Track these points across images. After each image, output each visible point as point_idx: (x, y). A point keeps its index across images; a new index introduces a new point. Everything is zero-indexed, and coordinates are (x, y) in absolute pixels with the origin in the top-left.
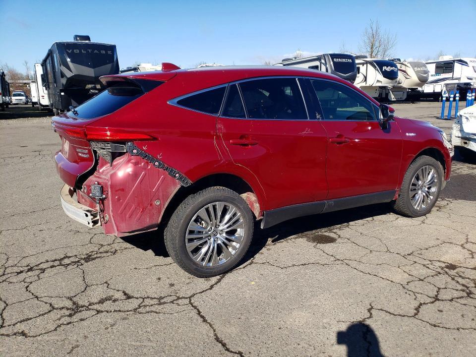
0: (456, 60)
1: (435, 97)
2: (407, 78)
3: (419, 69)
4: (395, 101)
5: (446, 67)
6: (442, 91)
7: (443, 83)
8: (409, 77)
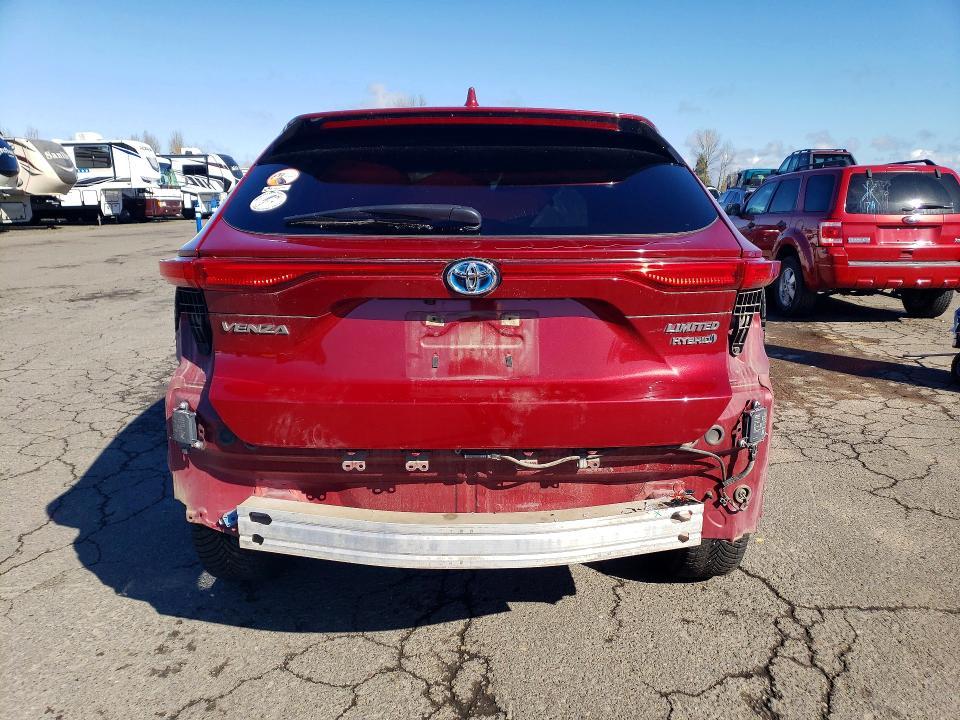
0: (115, 144)
1: (87, 216)
2: (32, 174)
3: (55, 156)
4: (10, 224)
5: (95, 155)
6: (100, 202)
7: (98, 187)
8: (36, 172)
